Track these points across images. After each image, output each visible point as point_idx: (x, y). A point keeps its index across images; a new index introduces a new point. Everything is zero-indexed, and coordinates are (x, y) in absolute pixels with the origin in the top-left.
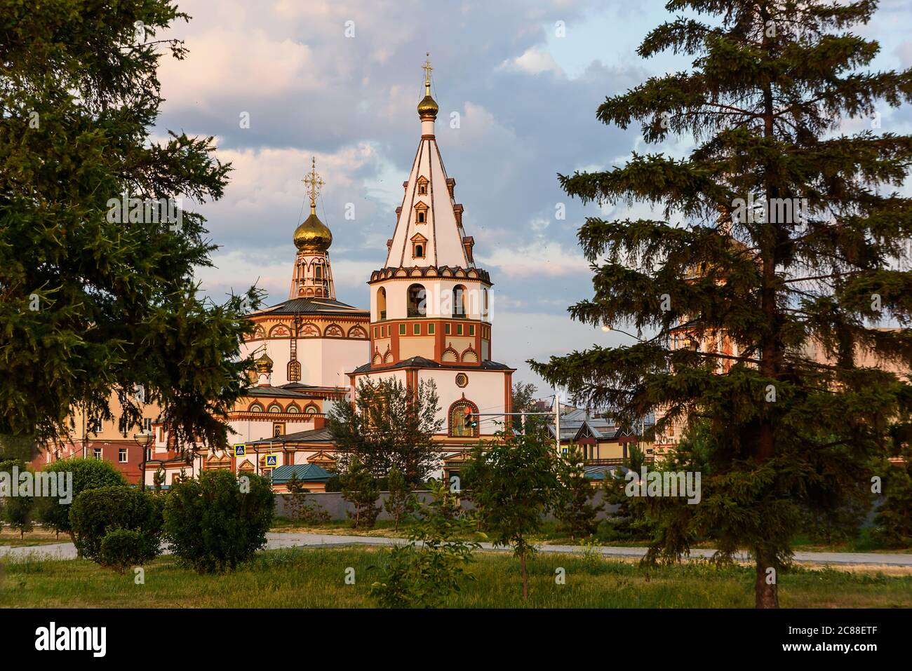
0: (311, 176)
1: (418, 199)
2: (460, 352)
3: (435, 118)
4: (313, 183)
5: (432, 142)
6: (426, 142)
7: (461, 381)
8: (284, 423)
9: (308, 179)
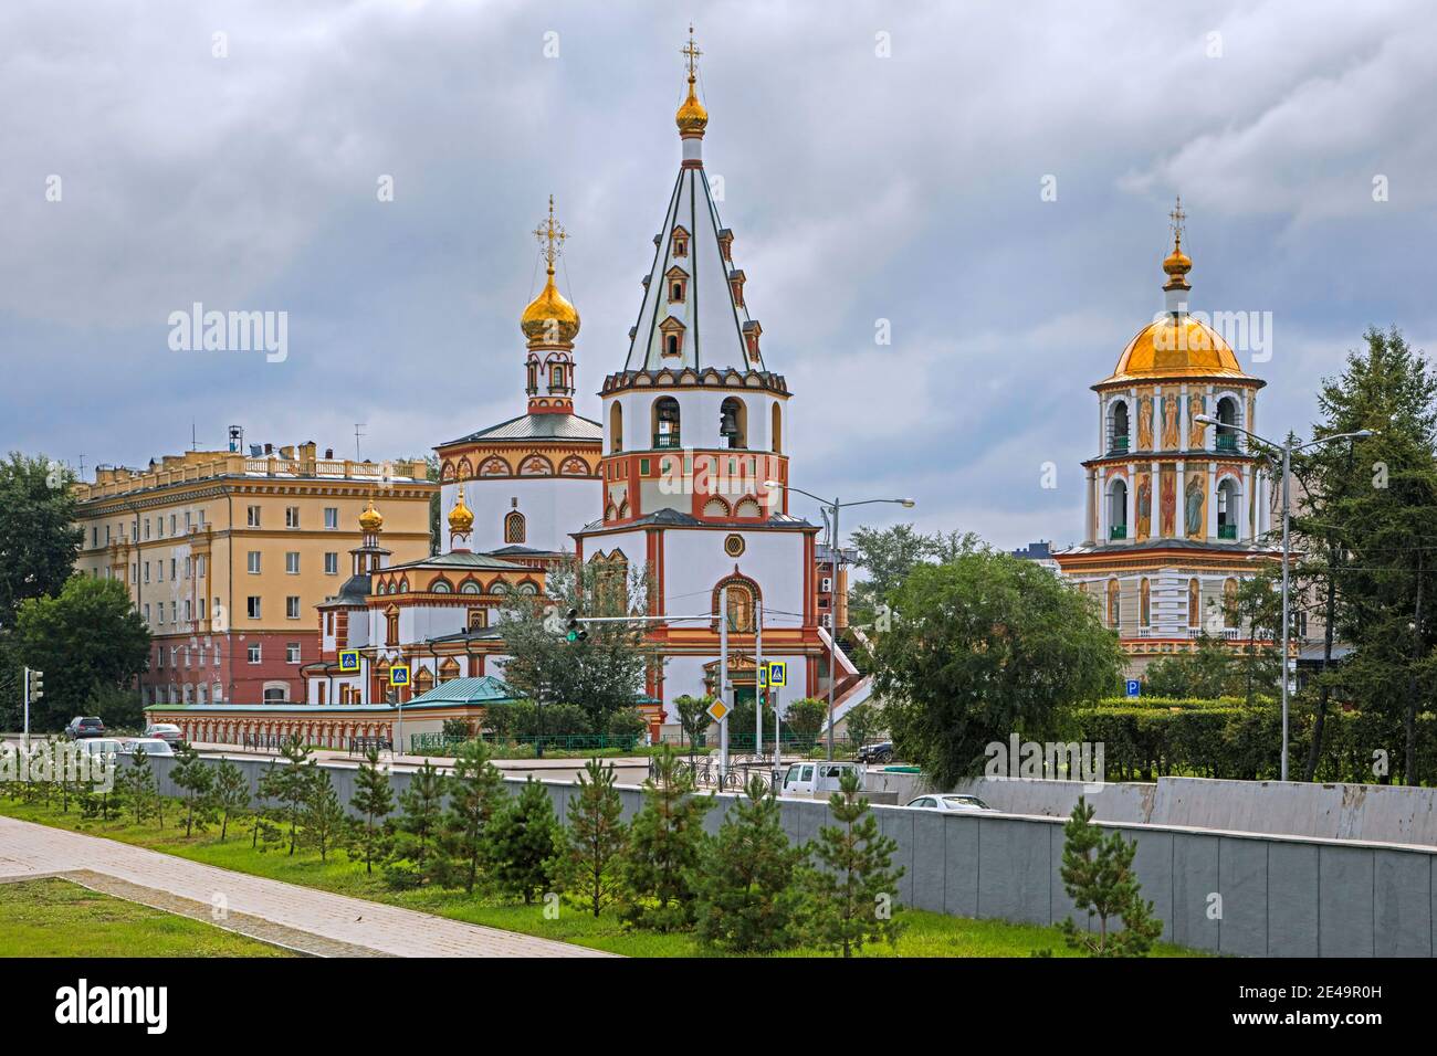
0: (547, 225)
1: (673, 262)
2: (733, 502)
3: (703, 133)
4: (551, 236)
5: (697, 172)
6: (688, 172)
7: (734, 546)
8: (486, 610)
9: (543, 230)
